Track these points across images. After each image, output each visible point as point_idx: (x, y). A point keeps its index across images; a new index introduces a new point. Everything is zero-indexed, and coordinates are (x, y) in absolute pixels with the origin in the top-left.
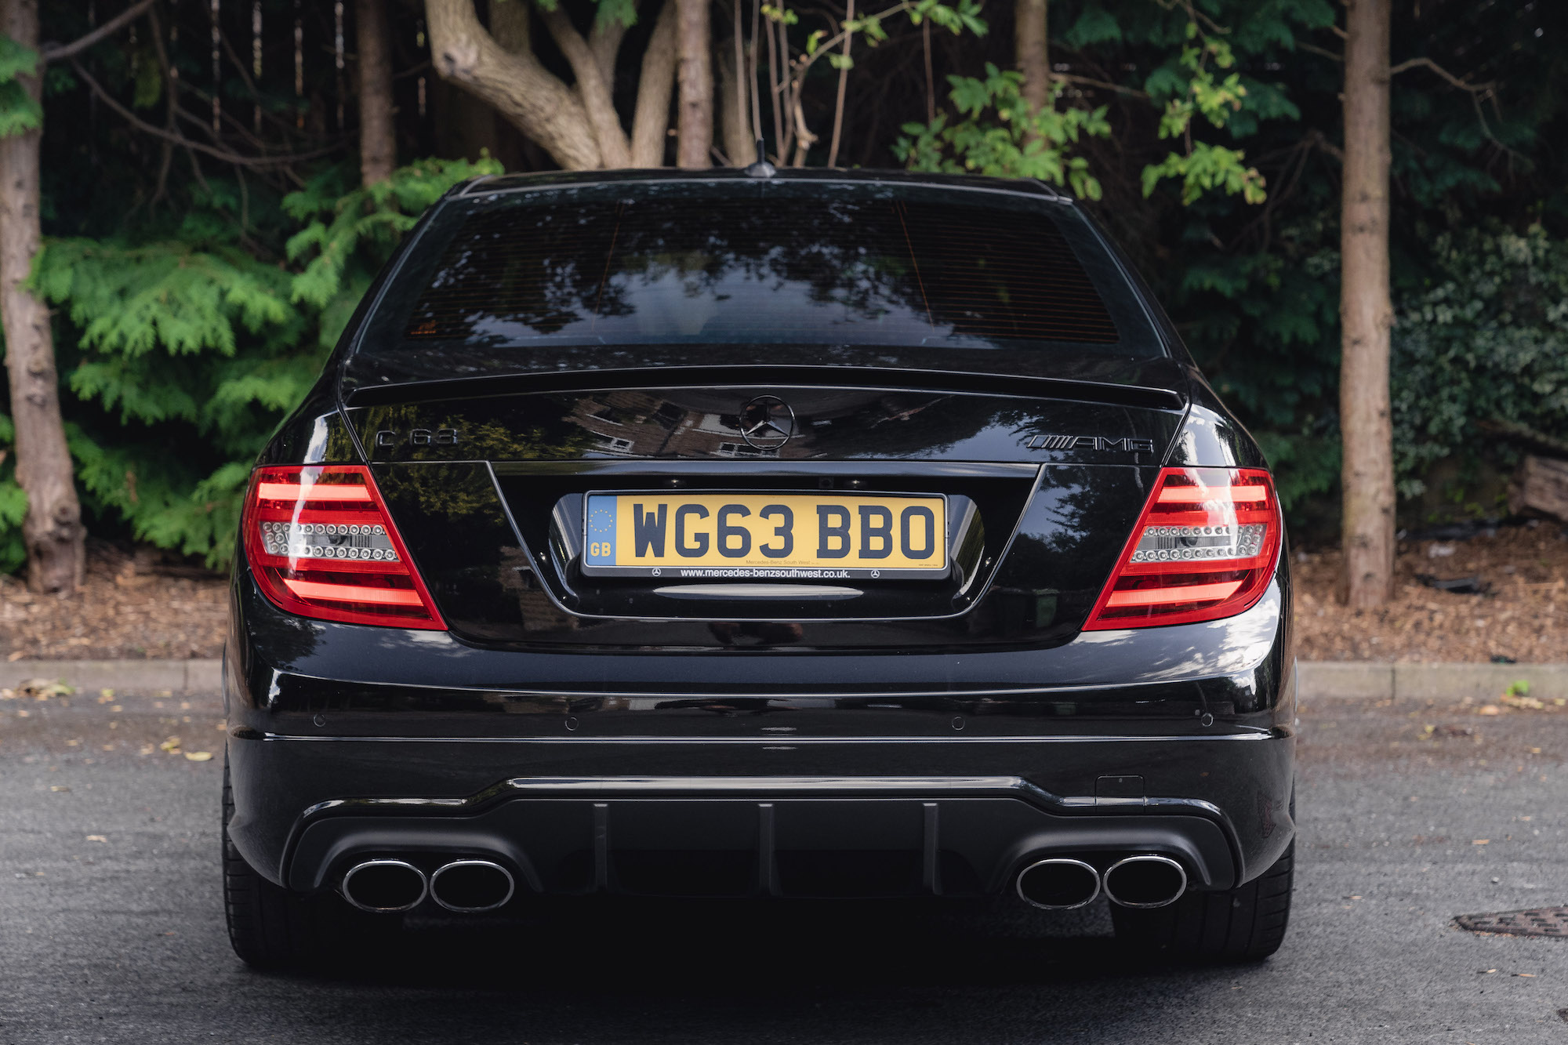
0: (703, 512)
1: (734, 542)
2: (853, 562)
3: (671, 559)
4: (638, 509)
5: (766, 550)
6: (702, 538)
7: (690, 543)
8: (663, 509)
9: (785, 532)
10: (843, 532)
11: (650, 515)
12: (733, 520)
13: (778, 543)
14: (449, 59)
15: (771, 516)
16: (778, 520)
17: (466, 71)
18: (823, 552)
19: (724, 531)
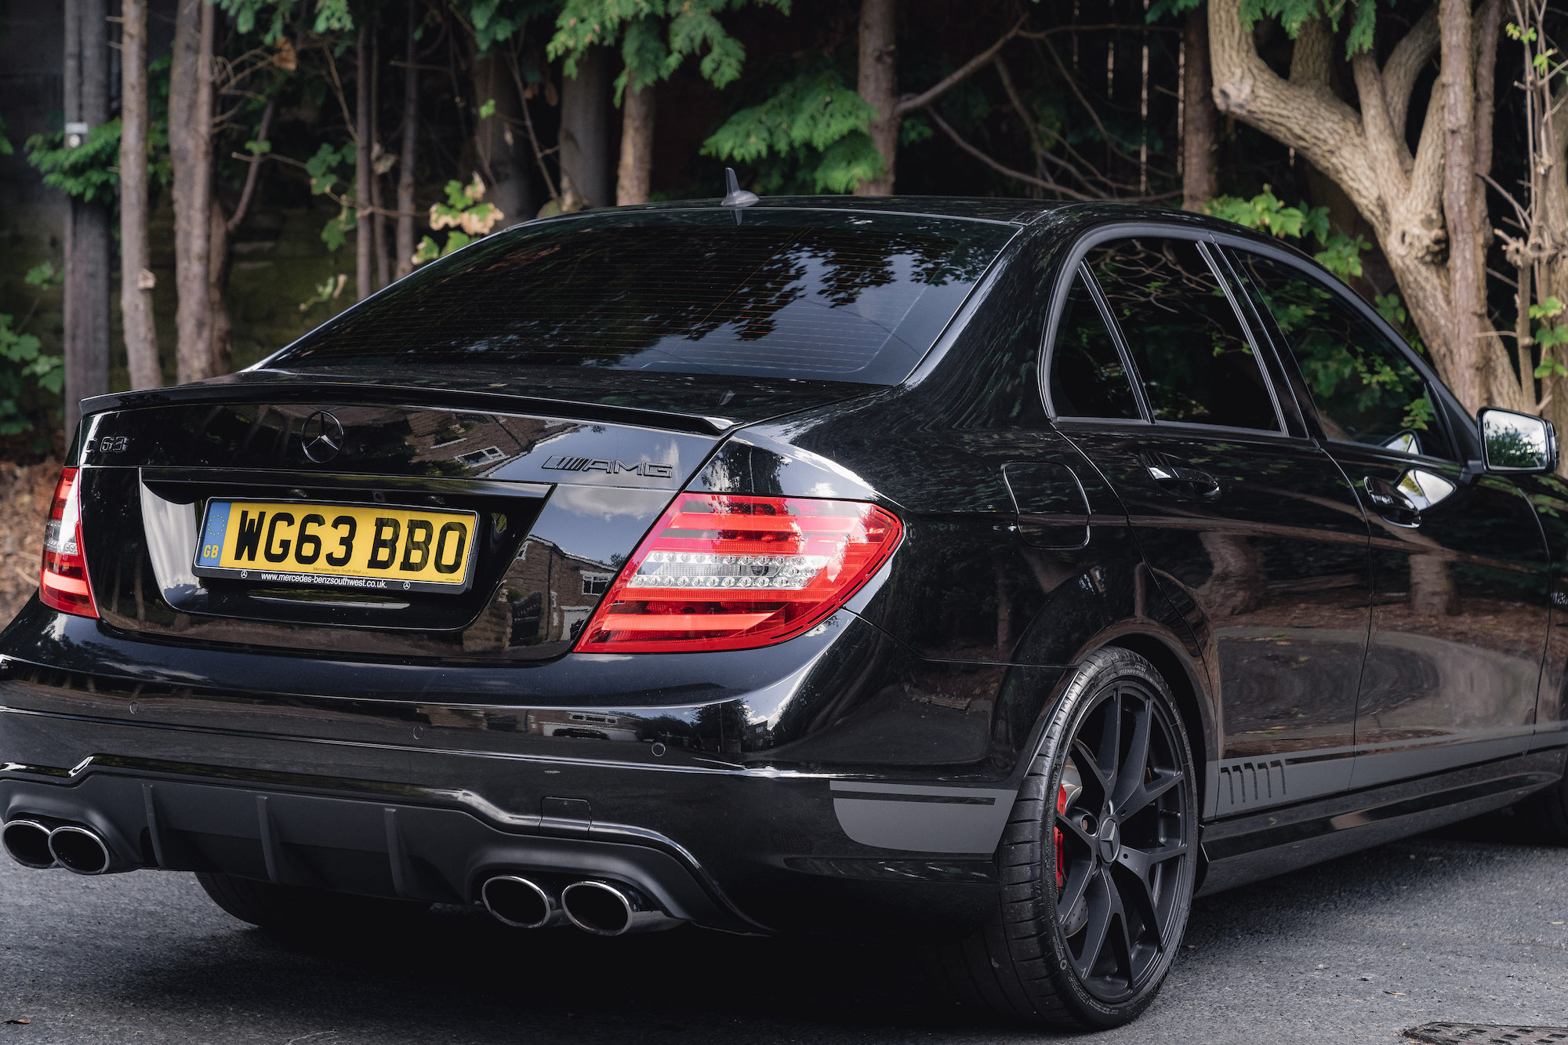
0: (290, 520)
1: (308, 549)
2: (394, 573)
3: (260, 563)
4: (245, 514)
5: (330, 559)
6: (285, 544)
7: (276, 550)
8: (262, 515)
9: (347, 542)
10: (392, 545)
11: (252, 521)
12: (312, 529)
13: (340, 552)
14: (1224, 94)
15: (340, 526)
16: (344, 530)
17: (1241, 106)
18: (374, 563)
19: (303, 538)
